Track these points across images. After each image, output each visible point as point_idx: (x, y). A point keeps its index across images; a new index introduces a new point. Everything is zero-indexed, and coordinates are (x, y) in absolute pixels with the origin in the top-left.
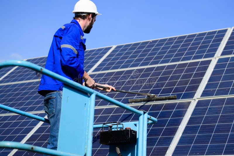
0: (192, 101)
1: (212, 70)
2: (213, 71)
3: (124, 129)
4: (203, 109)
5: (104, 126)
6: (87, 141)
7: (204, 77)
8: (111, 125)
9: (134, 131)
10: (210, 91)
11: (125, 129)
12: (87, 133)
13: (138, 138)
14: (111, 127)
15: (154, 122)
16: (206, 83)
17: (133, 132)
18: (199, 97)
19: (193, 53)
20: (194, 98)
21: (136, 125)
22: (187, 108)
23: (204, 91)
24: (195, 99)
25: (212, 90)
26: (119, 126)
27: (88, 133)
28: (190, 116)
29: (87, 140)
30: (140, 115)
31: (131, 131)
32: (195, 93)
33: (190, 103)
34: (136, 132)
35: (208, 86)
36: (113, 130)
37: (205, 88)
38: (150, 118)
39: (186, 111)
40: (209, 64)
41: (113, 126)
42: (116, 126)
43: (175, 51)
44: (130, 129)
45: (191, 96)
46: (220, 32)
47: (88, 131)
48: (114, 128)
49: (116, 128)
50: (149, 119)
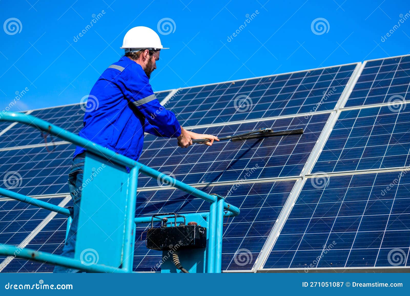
0: (298, 180)
1: (331, 130)
2: (333, 132)
3: (186, 224)
4: (314, 193)
5: (154, 219)
6: (124, 244)
7: (318, 141)
8: (165, 218)
9: (202, 228)
10: (326, 164)
11: (188, 224)
12: (124, 232)
13: (208, 240)
14: (165, 221)
15: (234, 213)
16: (321, 151)
17: (201, 230)
18: (309, 173)
19: (300, 102)
20: (300, 175)
21: (205, 218)
22: (290, 190)
23: (317, 164)
24: (302, 177)
25: (329, 161)
26: (179, 220)
27: (125, 230)
28: (293, 205)
29: (123, 242)
30: (212, 202)
31: (198, 227)
32: (303, 166)
33: (294, 182)
34: (206, 229)
35: (323, 156)
36: (169, 226)
37: (319, 160)
38: (227, 207)
39: (288, 195)
40: (326, 120)
41: (169, 220)
42: (172, 220)
43: (271, 99)
44: (196, 224)
45: (297, 171)
46: (343, 68)
47: (126, 227)
48: (170, 223)
49: (173, 223)
50: (226, 209)
